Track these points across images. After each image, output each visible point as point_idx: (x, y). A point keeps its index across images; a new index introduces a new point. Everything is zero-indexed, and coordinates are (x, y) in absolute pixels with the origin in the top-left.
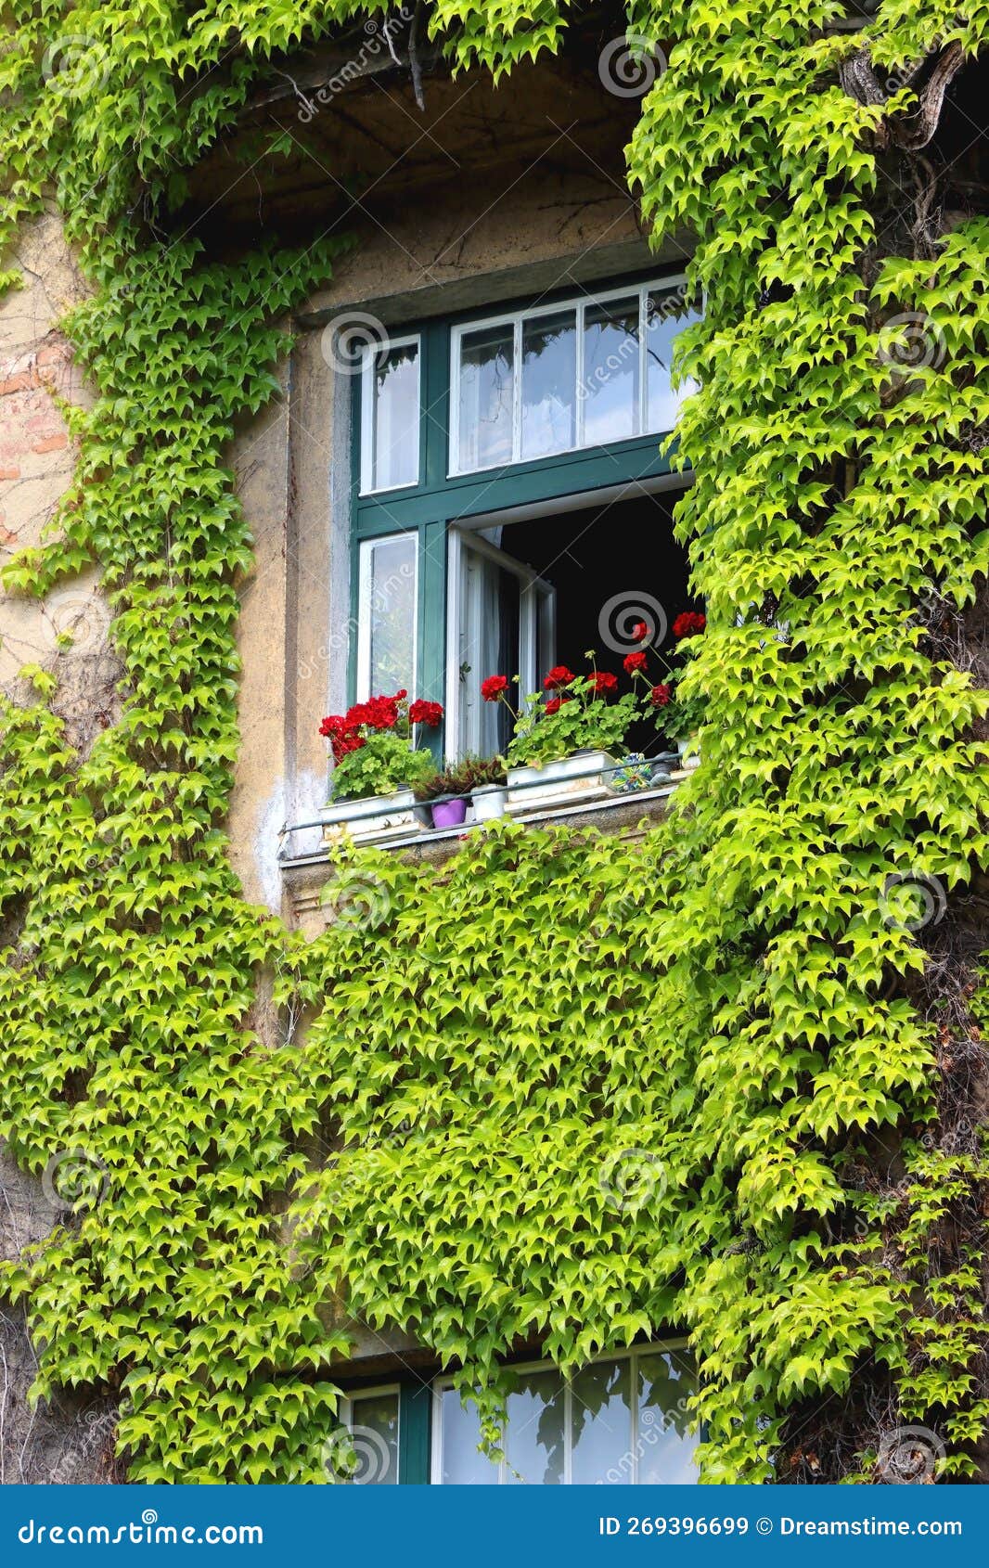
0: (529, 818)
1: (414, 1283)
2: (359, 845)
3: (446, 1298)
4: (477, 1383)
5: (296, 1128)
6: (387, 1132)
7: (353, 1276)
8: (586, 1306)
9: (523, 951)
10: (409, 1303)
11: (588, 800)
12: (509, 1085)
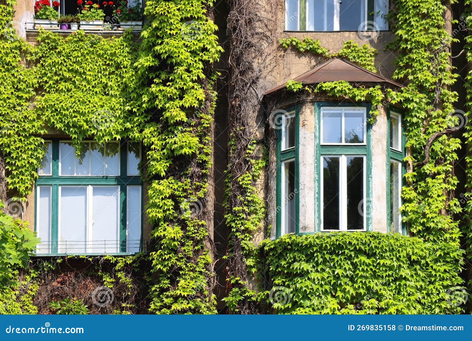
0: (86, 31)
1: (66, 122)
2: (45, 29)
3: (74, 126)
4: (78, 143)
5: (35, 86)
6: (57, 90)
7: (51, 118)
8: (107, 132)
9: (87, 59)
10: (64, 126)
11: (99, 30)
12: (85, 85)
